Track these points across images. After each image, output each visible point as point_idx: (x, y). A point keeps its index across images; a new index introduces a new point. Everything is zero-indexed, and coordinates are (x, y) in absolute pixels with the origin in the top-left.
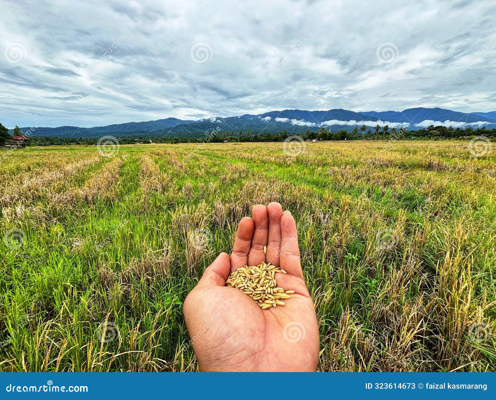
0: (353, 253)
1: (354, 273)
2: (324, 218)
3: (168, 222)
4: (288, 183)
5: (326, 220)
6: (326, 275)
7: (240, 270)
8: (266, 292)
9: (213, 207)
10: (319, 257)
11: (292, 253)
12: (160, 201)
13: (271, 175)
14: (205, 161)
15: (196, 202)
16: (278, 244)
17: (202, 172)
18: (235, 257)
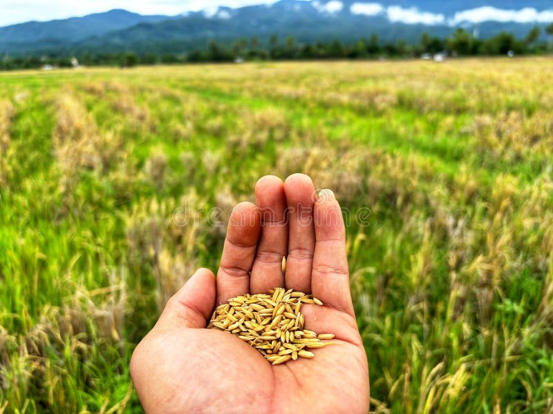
0: (517, 299)
1: (514, 339)
2: (455, 226)
3: (118, 235)
4: (379, 150)
5: (458, 231)
6: (455, 343)
7: (234, 302)
8: (283, 340)
9: (212, 202)
10: (440, 307)
11: (332, 270)
12: (100, 190)
13: (341, 133)
14: (193, 103)
15: (177, 192)
16: (307, 253)
17: (186, 129)
18: (225, 278)
